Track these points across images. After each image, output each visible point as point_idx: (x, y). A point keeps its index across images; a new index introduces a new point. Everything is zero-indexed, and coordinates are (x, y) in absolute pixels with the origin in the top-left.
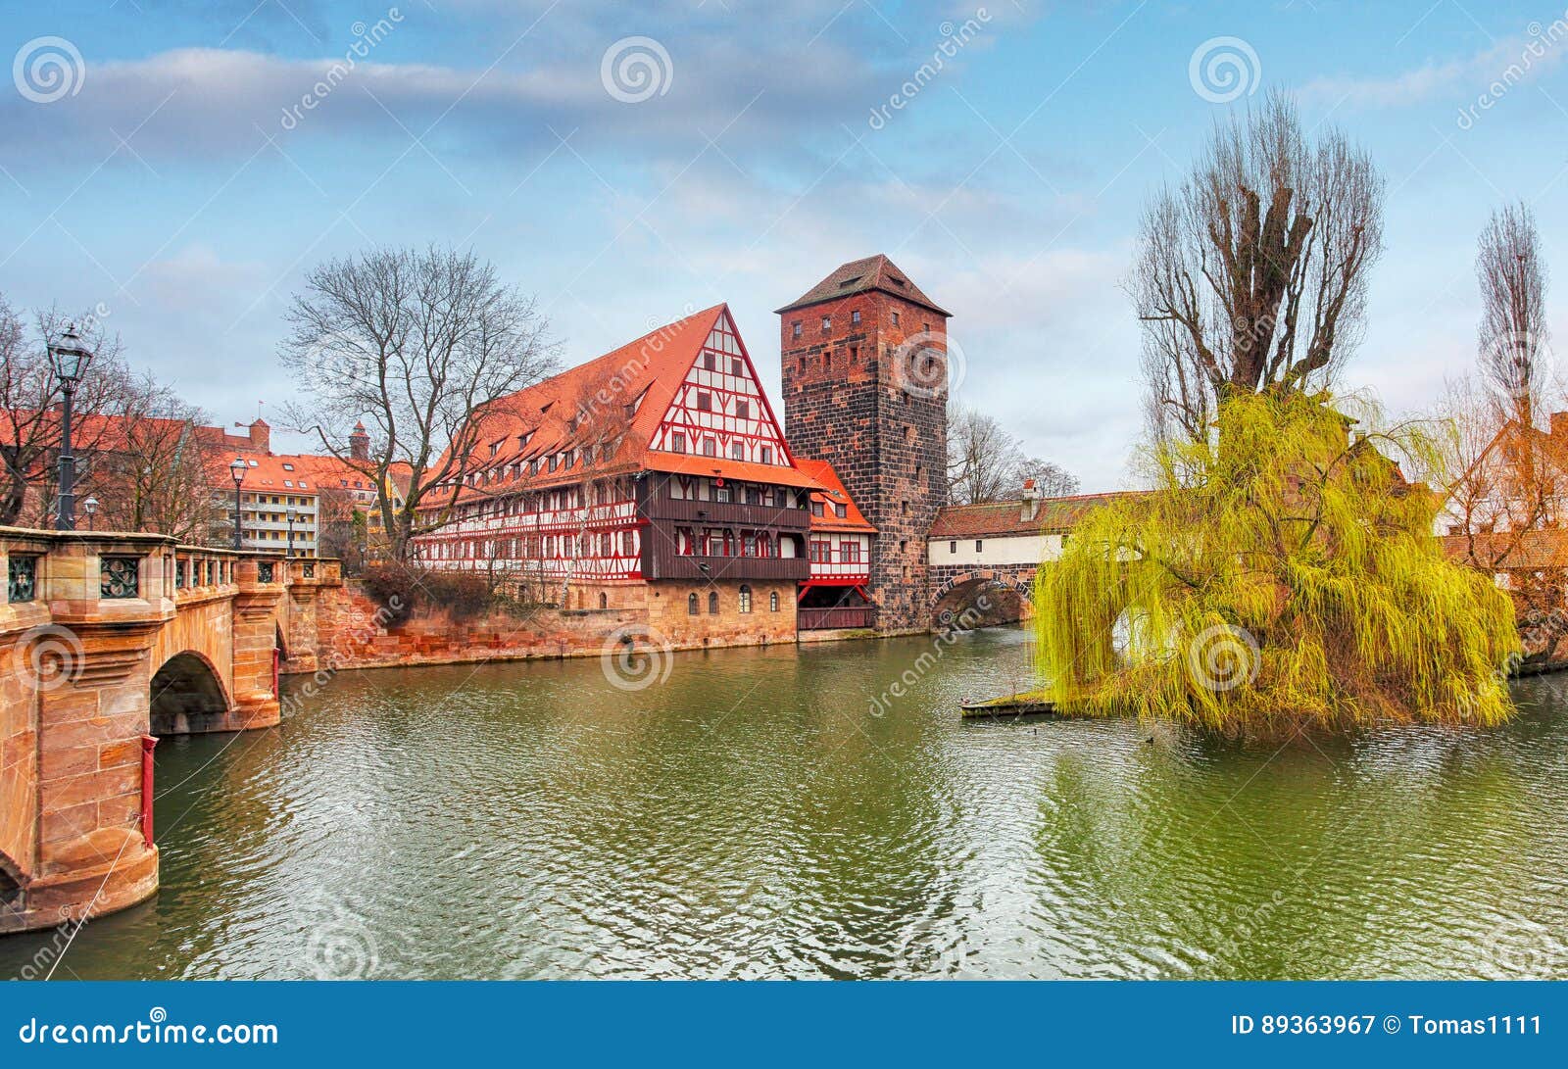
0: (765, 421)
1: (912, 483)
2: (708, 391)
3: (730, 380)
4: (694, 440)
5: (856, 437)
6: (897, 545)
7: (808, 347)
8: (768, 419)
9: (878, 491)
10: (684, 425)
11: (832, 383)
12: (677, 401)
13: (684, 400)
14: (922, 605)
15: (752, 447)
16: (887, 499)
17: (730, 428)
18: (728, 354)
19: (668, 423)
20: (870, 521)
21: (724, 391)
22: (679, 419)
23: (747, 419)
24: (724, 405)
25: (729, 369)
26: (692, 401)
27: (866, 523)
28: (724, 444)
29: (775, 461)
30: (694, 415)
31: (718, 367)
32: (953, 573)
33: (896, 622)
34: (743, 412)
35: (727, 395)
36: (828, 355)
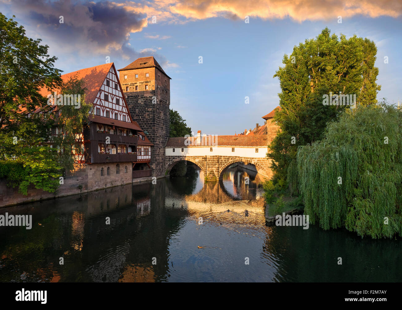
0: (124, 106)
1: (162, 130)
2: (107, 94)
3: (114, 90)
4: (103, 111)
5: (147, 114)
6: (158, 150)
7: (129, 83)
8: (125, 106)
9: (154, 132)
10: (100, 105)
11: (138, 96)
12: (98, 96)
13: (100, 96)
14: (164, 168)
15: (120, 115)
16: (156, 135)
17: (114, 108)
18: (114, 81)
19: (95, 104)
20: (151, 141)
21: (112, 94)
22: (98, 103)
23: (119, 105)
24: (112, 99)
25: (114, 87)
26: (102, 97)
27: (150, 142)
28: (112, 114)
29: (127, 121)
30: (103, 102)
31: (111, 86)
32: (174, 158)
33: (158, 174)
34: (118, 103)
35: (113, 96)
36: (136, 86)
